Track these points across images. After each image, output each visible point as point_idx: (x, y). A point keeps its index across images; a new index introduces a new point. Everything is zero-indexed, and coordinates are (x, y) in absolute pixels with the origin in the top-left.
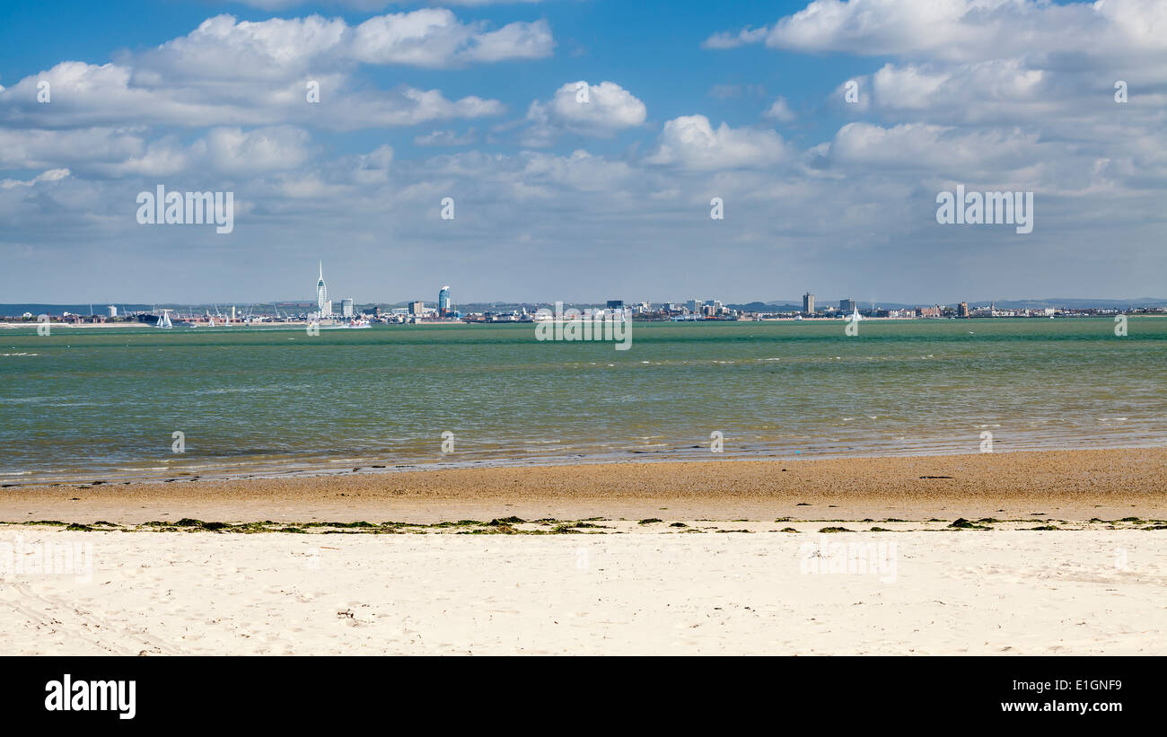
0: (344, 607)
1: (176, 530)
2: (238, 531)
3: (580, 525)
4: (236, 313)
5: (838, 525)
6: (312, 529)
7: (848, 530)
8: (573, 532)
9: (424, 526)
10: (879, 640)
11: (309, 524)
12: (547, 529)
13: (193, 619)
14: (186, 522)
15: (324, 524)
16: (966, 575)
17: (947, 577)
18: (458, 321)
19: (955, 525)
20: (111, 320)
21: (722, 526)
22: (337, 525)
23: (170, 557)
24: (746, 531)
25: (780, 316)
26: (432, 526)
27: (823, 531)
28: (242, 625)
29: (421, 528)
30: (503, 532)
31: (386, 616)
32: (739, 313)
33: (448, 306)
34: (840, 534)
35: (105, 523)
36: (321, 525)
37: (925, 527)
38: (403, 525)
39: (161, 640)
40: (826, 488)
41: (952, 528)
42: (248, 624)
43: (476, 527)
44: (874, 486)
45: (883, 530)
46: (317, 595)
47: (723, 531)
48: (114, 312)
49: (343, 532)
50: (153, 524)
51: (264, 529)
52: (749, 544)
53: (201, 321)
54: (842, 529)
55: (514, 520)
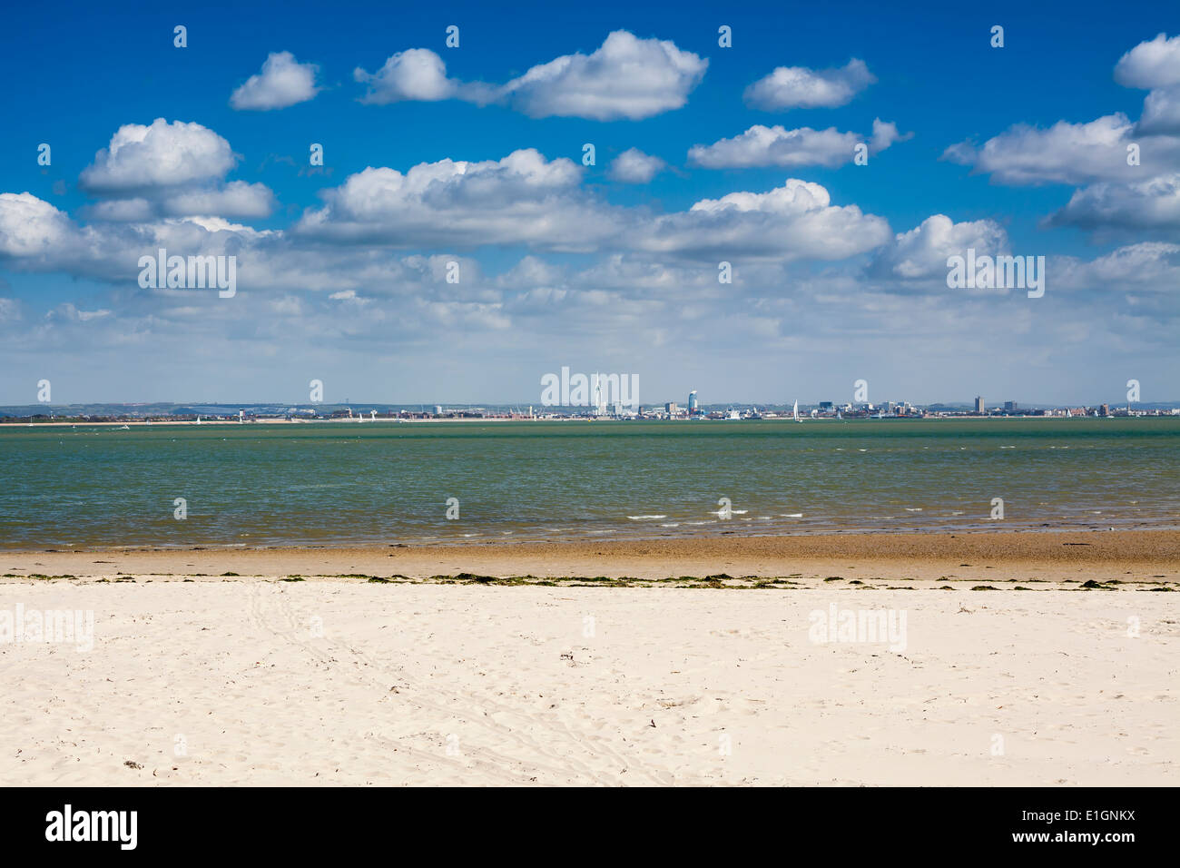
0: (567, 649)
1: (454, 582)
2: (503, 584)
3: (776, 582)
4: (533, 411)
5: (987, 584)
6: (562, 582)
7: (995, 589)
8: (770, 587)
9: (650, 581)
10: (1009, 686)
11: (562, 579)
12: (749, 584)
13: (444, 659)
14: (463, 576)
15: (572, 579)
16: (1089, 630)
17: (1073, 631)
18: (702, 418)
19: (1085, 586)
20: (438, 416)
21: (891, 583)
22: (583, 579)
23: (439, 606)
24: (910, 588)
25: (956, 414)
26: (658, 581)
27: (974, 589)
28: (482, 665)
29: (647, 583)
30: (714, 587)
31: (600, 658)
32: (924, 412)
33: (696, 406)
34: (989, 591)
35: (400, 576)
36: (570, 579)
37: (1060, 587)
38: (636, 580)
39: (413, 677)
40: (985, 552)
41: (1084, 588)
42: (486, 664)
43: (692, 582)
44: (1025, 551)
45: (1025, 589)
46: (549, 639)
47: (892, 588)
48: (440, 411)
49: (585, 586)
50: (437, 577)
51: (524, 583)
52: (910, 599)
53: (506, 417)
54: (990, 588)
55: (724, 576)
